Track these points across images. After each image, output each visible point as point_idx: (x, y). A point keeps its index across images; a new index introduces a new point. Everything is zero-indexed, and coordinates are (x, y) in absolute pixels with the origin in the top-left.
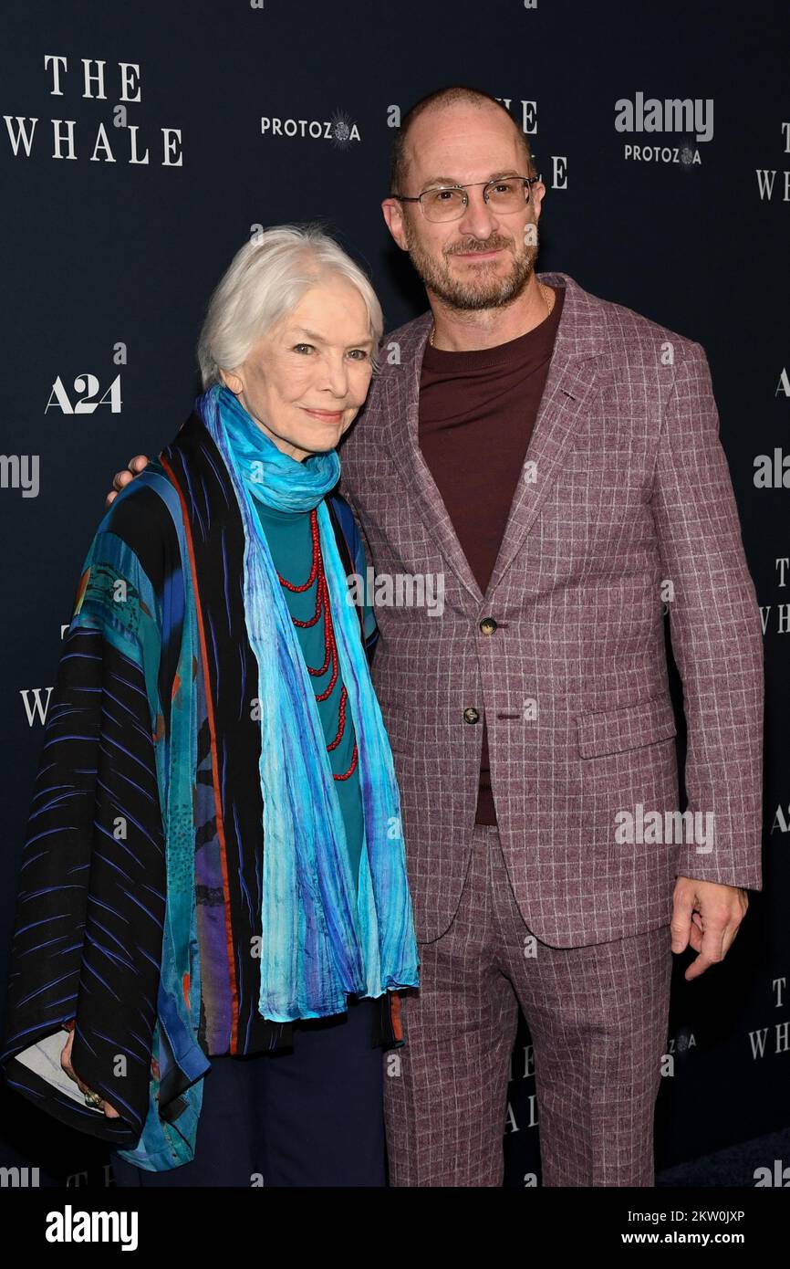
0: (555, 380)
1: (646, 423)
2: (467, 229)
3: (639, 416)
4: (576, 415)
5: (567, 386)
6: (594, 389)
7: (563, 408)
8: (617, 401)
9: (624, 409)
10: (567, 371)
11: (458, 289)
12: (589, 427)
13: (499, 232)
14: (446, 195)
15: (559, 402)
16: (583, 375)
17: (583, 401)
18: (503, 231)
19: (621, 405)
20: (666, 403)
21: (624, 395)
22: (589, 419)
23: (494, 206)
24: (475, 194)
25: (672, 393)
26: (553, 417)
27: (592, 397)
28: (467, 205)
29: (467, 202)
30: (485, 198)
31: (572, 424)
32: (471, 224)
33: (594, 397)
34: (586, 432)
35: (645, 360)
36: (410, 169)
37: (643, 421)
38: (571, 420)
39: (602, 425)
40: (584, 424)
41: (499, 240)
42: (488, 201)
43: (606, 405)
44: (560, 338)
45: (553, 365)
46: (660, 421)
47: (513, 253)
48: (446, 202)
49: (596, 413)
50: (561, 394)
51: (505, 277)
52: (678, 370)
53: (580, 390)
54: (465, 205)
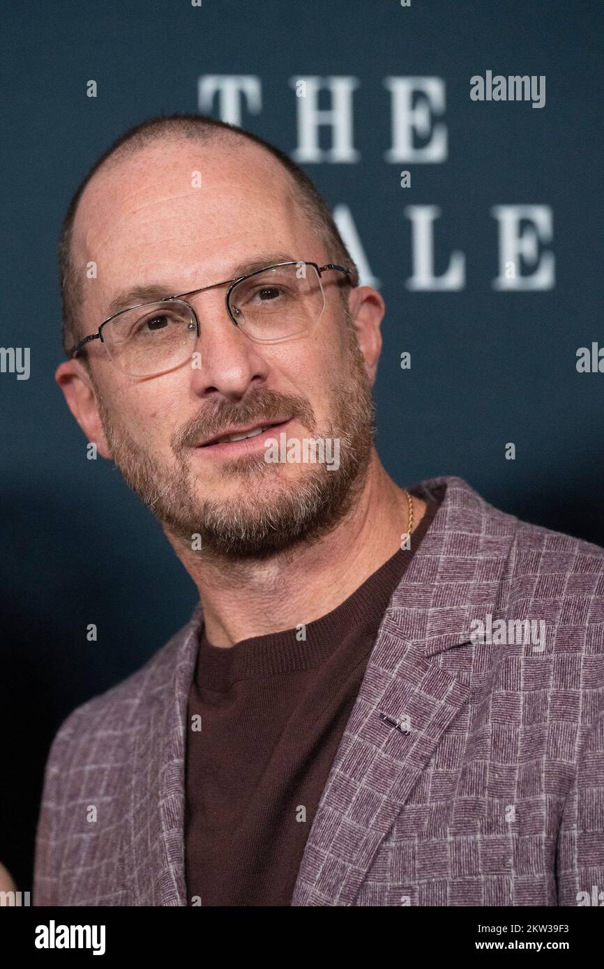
2: (202, 381)
3: (531, 757)
4: (404, 764)
6: (449, 708)
7: (379, 752)
8: (490, 726)
9: (503, 747)
10: (399, 675)
11: (209, 517)
12: (428, 787)
14: (154, 321)
17: (421, 733)
18: (283, 386)
19: (495, 736)
21: (506, 713)
22: (432, 771)
23: (256, 331)
24: (211, 308)
26: (357, 773)
27: (440, 725)
28: (198, 336)
29: (198, 329)
30: (233, 314)
31: (393, 784)
32: (207, 368)
33: (447, 723)
34: (423, 798)
35: (560, 641)
37: (538, 764)
38: (393, 775)
39: (454, 782)
40: (419, 781)
41: (273, 400)
42: (240, 320)
46: (574, 762)
47: (311, 430)
48: (159, 334)
49: (448, 758)
50: (381, 723)
51: (301, 481)
53: (421, 712)
54: (193, 336)
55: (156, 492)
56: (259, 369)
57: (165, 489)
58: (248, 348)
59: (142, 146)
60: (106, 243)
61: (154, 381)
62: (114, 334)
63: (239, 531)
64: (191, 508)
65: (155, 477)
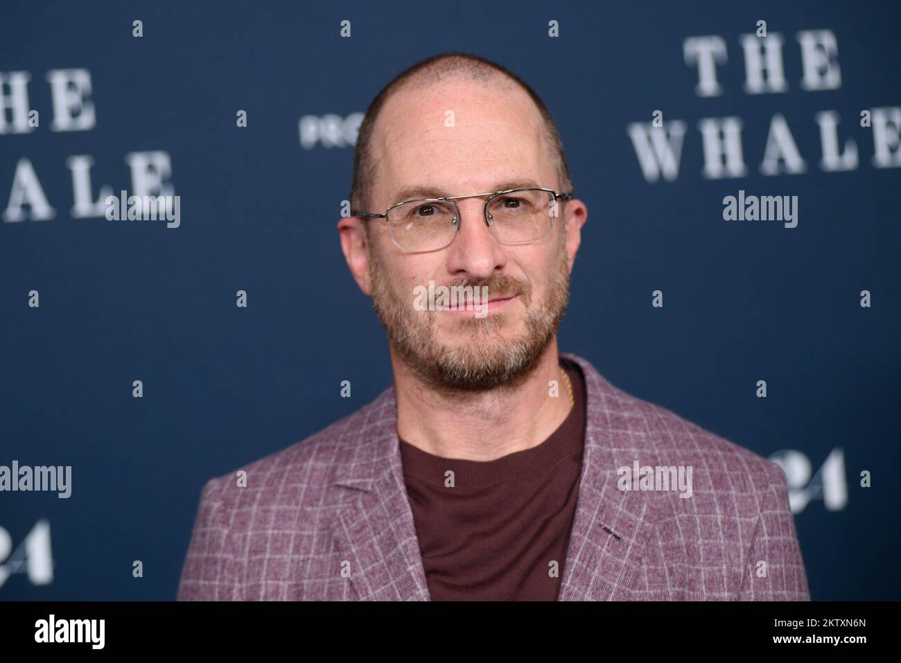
0: (590, 508)
1: (724, 573)
2: (457, 264)
3: (712, 564)
4: (624, 562)
5: (607, 519)
6: (647, 524)
7: (604, 551)
8: (682, 540)
9: (691, 552)
10: (606, 495)
11: (443, 357)
12: (645, 579)
13: (507, 271)
14: (426, 210)
15: (597, 541)
16: (629, 503)
17: (633, 541)
18: (512, 271)
19: (688, 546)
20: (749, 545)
21: (690, 531)
22: (645, 567)
23: (501, 231)
25: (757, 530)
26: (591, 564)
27: (646, 537)
28: (459, 229)
29: (459, 223)
30: (487, 219)
31: (620, 575)
32: (463, 255)
33: (648, 535)
34: (642, 587)
35: (714, 482)
36: (379, 174)
37: (720, 571)
38: (617, 568)
39: (664, 577)
40: (638, 575)
41: (507, 282)
42: (491, 223)
43: (666, 548)
44: (591, 445)
45: (584, 486)
46: (742, 570)
47: (527, 307)
49: (654, 559)
50: (600, 530)
51: (513, 342)
52: (764, 497)
53: (627, 525)
54: (455, 228)
55: (405, 332)
56: (500, 262)
57: (413, 332)
58: (495, 244)
59: (439, 79)
60: (401, 148)
61: (420, 256)
62: (396, 217)
63: (464, 371)
64: (430, 349)
65: (406, 322)
